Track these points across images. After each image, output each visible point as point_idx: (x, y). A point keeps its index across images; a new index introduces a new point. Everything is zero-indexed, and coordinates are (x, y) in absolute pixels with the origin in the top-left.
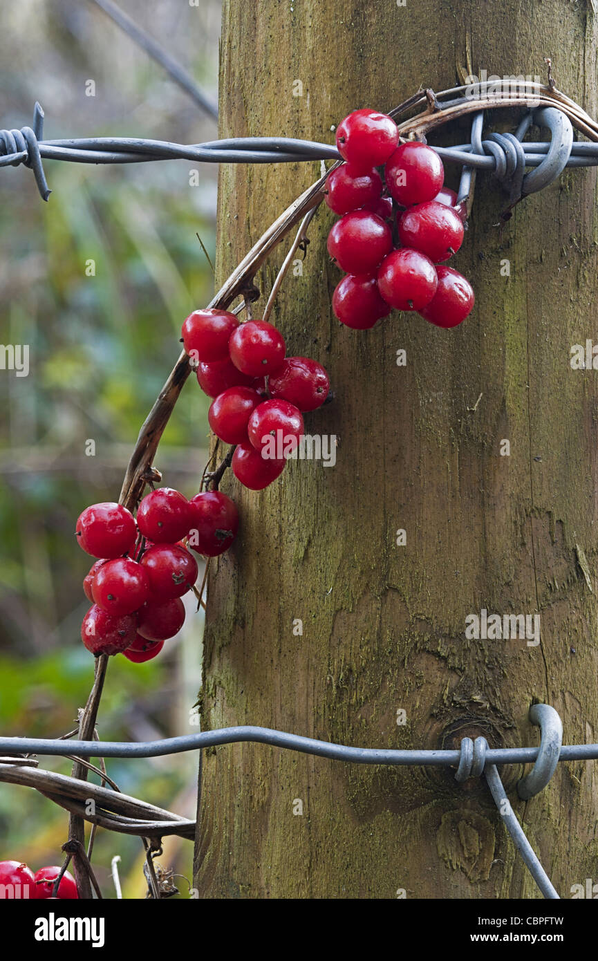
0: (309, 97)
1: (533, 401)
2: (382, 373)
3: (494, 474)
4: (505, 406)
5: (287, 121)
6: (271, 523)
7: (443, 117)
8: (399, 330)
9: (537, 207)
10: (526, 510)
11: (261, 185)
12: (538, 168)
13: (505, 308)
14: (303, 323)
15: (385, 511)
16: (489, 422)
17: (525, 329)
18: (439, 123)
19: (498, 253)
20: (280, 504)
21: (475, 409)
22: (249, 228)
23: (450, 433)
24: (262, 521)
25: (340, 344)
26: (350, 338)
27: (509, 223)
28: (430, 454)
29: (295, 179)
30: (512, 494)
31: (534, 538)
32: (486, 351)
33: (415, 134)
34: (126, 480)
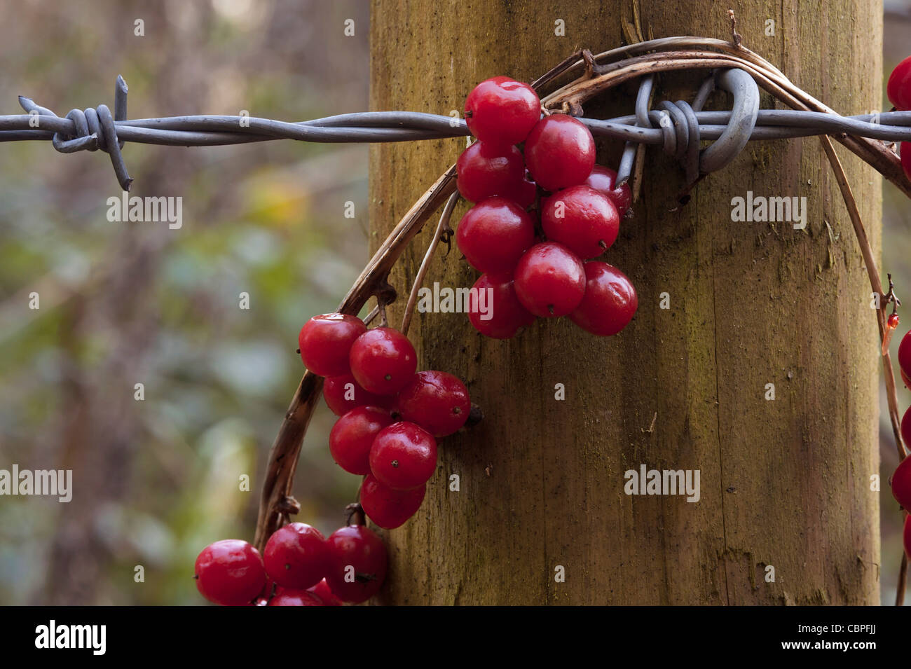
0: (452, 62)
1: (725, 420)
2: (540, 388)
3: (677, 509)
4: (688, 427)
5: (429, 90)
6: (419, 565)
7: (603, 82)
8: (558, 337)
9: (725, 188)
10: (717, 552)
11: (404, 165)
12: (716, 142)
13: (686, 309)
14: (451, 329)
15: (545, 554)
16: (669, 446)
17: (712, 334)
18: (598, 90)
19: (676, 243)
20: (429, 543)
21: (651, 430)
22: (393, 215)
23: (622, 459)
24: (410, 563)
25: (491, 353)
26: (501, 346)
27: (689, 208)
28: (598, 484)
29: (440, 159)
30: (700, 533)
31: (729, 585)
32: (664, 361)
33: (569, 104)
34: (261, 512)
